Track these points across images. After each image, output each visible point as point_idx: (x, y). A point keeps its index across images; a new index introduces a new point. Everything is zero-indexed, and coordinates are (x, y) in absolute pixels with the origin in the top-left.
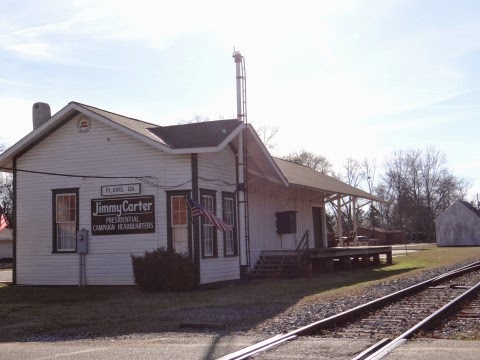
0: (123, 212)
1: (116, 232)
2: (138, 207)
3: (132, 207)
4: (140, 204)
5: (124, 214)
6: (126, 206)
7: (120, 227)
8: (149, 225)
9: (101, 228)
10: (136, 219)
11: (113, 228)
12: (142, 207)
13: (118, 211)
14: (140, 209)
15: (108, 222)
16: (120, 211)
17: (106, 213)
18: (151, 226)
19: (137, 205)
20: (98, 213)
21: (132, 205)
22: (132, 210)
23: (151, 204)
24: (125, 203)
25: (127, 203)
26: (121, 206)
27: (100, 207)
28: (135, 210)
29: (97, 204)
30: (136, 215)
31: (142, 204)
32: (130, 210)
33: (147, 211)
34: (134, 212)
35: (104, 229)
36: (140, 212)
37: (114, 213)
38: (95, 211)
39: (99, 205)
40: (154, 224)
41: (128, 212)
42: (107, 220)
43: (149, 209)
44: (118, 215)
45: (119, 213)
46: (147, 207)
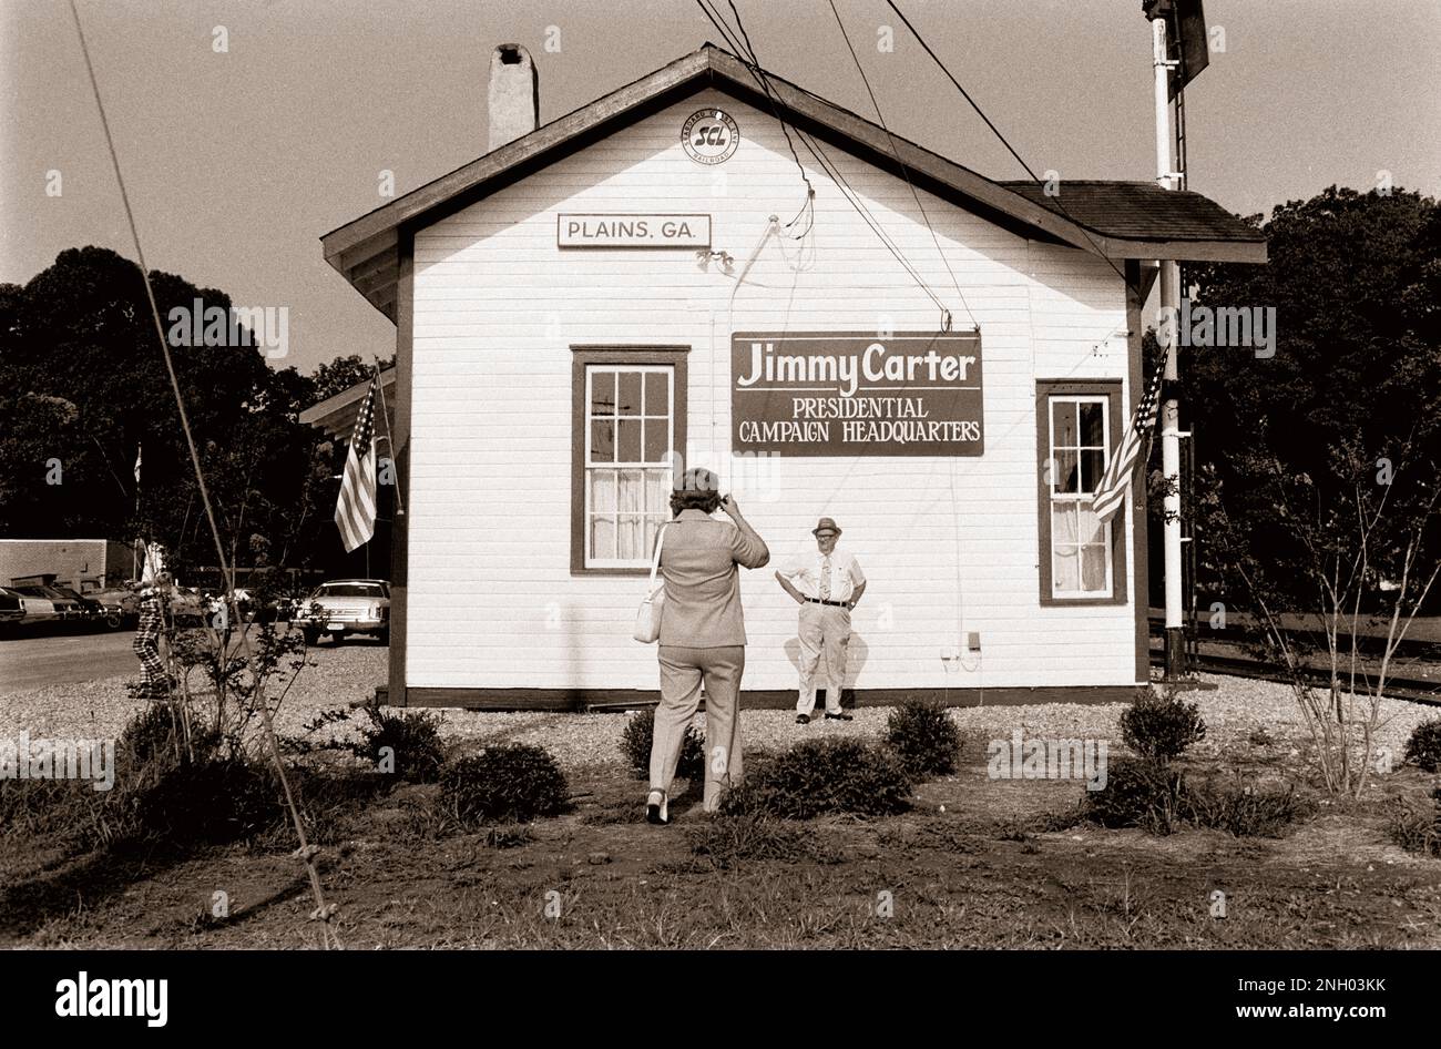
0: (862, 380)
1: (837, 446)
2: (922, 370)
4: (932, 359)
6: (877, 364)
7: (852, 432)
8: (963, 430)
9: (772, 431)
10: (914, 407)
11: (823, 433)
12: (938, 366)
13: (844, 377)
14: (933, 377)
15: (802, 414)
16: (853, 377)
17: (797, 383)
18: (971, 432)
19: (919, 360)
20: (762, 381)
21: (899, 360)
22: (899, 376)
23: (972, 360)
24: (875, 352)
25: (881, 350)
26: (854, 359)
27: (770, 360)
28: (911, 377)
29: (756, 349)
30: (914, 396)
31: (938, 359)
32: (891, 377)
33: (957, 382)
34: (906, 382)
35: (788, 437)
36: (932, 384)
37: (828, 383)
38: (747, 377)
39: (765, 354)
40: (981, 427)
41: (884, 381)
42: (799, 405)
43: (963, 377)
44: (843, 393)
45: (847, 385)
46: (957, 370)
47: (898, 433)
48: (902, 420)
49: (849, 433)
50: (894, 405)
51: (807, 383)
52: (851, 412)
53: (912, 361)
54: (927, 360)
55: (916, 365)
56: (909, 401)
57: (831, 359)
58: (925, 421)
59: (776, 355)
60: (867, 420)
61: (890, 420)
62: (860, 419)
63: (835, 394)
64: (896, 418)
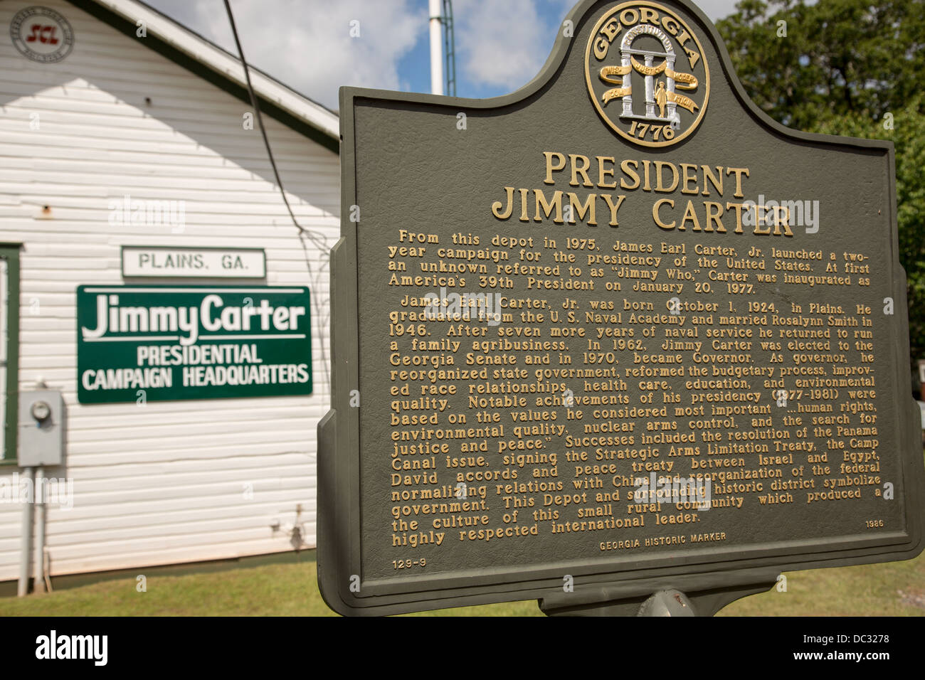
0: (202, 330)
1: (178, 392)
2: (256, 320)
3: (236, 318)
4: (265, 310)
5: (205, 338)
6: (215, 313)
7: (192, 378)
8: (293, 373)
9: (116, 379)
10: (250, 354)
11: (166, 379)
12: (271, 317)
13: (185, 327)
14: (265, 325)
15: (146, 361)
16: (193, 328)
17: (139, 333)
18: (299, 375)
19: (252, 311)
20: (108, 333)
21: (236, 311)
22: (236, 326)
23: (301, 311)
24: (212, 304)
25: (219, 302)
26: (194, 311)
27: (114, 311)
28: (247, 326)
29: (102, 301)
30: (249, 343)
31: (270, 310)
32: (228, 327)
33: (289, 331)
34: (242, 332)
35: (130, 383)
36: (265, 332)
37: (169, 333)
38: (93, 326)
39: (109, 306)
40: (309, 371)
41: (222, 331)
42: (143, 353)
43: (294, 326)
44: (184, 341)
45: (187, 334)
46: (288, 320)
48: (237, 365)
49: (189, 379)
51: (149, 333)
52: (195, 358)
53: (248, 311)
54: (260, 310)
55: (251, 316)
56: (245, 347)
57: (171, 311)
58: (258, 365)
59: (120, 305)
60: (206, 366)
61: (226, 365)
62: (200, 365)
63: (177, 343)
64: (233, 363)
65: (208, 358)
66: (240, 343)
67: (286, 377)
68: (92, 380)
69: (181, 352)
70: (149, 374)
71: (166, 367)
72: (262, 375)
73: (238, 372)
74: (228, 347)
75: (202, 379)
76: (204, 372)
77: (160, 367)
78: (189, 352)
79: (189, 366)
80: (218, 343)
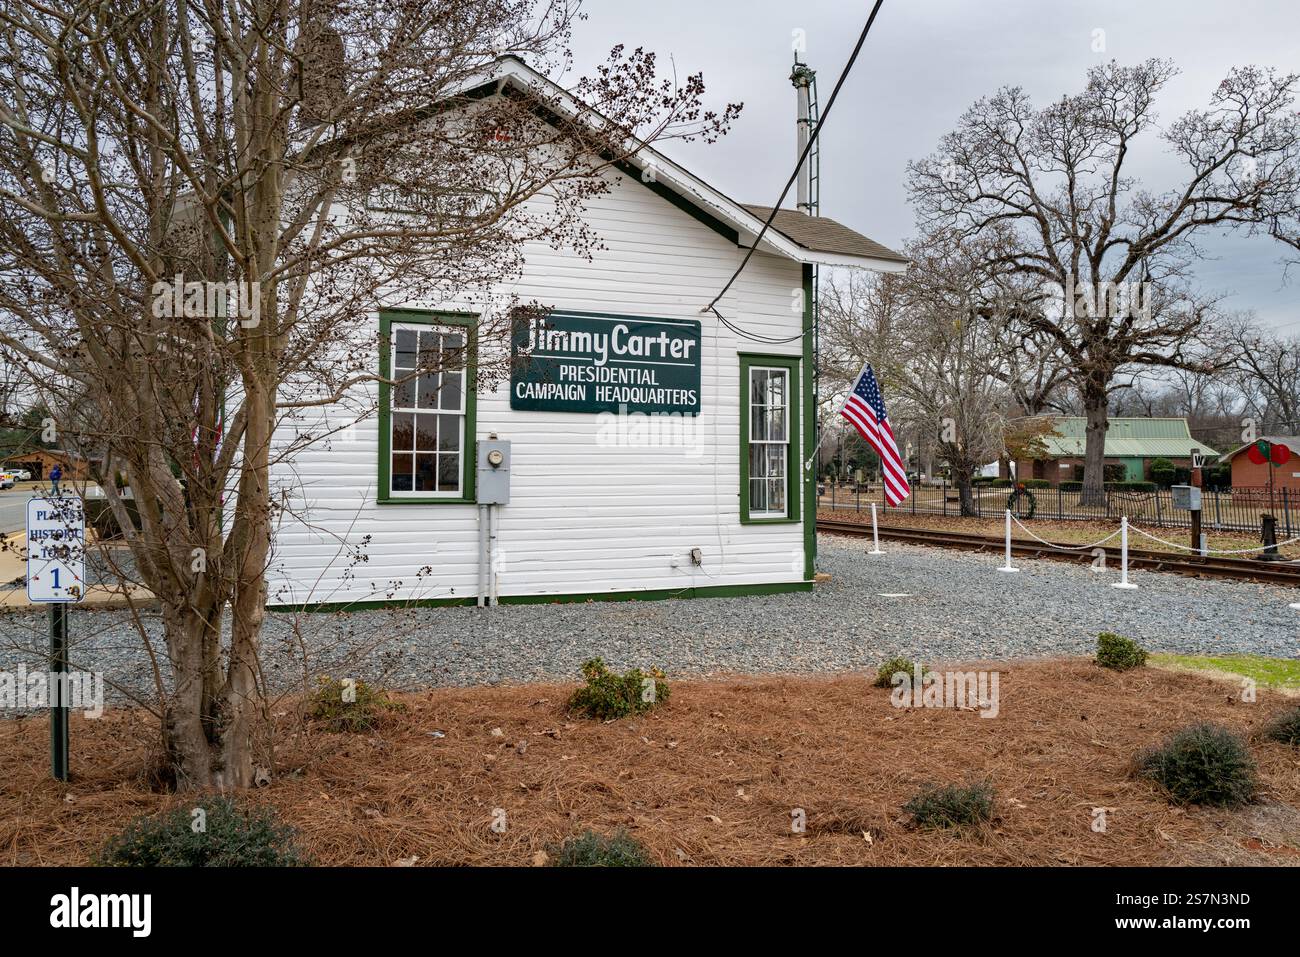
0: (611, 353)
1: (590, 406)
2: (655, 347)
3: (640, 345)
4: (663, 340)
5: (614, 360)
6: (623, 340)
7: (602, 394)
8: (685, 396)
9: (542, 392)
10: (649, 377)
11: (581, 394)
12: (668, 346)
13: (598, 350)
14: (663, 354)
15: (566, 377)
16: (604, 351)
17: (561, 352)
18: (689, 399)
19: (653, 340)
20: (536, 350)
21: (640, 339)
22: (639, 352)
23: (693, 343)
24: (621, 331)
25: (626, 331)
26: (605, 336)
27: (542, 332)
28: (647, 353)
29: (532, 323)
30: (650, 368)
31: (667, 341)
32: (633, 352)
33: (682, 360)
34: (643, 357)
35: (553, 395)
36: (663, 360)
37: (584, 354)
38: (526, 345)
39: (538, 328)
40: (698, 396)
41: (628, 355)
42: (565, 371)
43: (686, 356)
44: (597, 363)
45: (600, 357)
46: (682, 350)
47: (635, 396)
48: (639, 386)
49: (600, 395)
50: (636, 373)
51: (569, 353)
52: (605, 379)
53: (650, 341)
54: (659, 340)
55: (652, 345)
56: (646, 371)
57: (588, 335)
58: (656, 388)
59: (546, 328)
60: (614, 385)
61: (630, 386)
62: (609, 384)
63: (591, 363)
64: (636, 384)
65: (616, 378)
66: (643, 367)
67: (678, 400)
68: (523, 391)
69: (594, 372)
70: (569, 389)
71: (582, 384)
72: (658, 397)
73: (640, 393)
74: (632, 371)
75: (610, 397)
76: (612, 390)
77: (577, 383)
78: (601, 372)
79: (601, 384)
80: (624, 366)
